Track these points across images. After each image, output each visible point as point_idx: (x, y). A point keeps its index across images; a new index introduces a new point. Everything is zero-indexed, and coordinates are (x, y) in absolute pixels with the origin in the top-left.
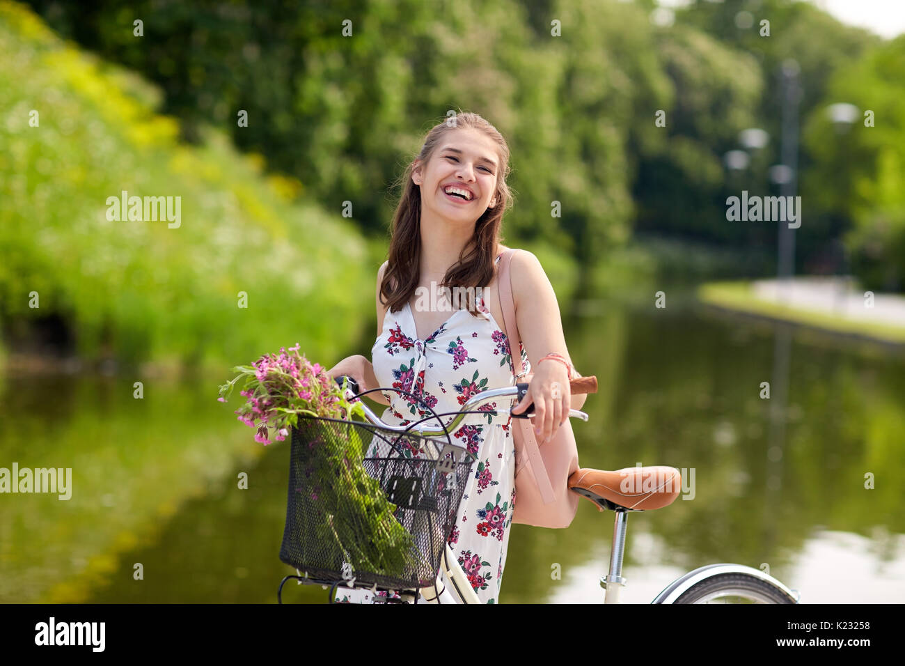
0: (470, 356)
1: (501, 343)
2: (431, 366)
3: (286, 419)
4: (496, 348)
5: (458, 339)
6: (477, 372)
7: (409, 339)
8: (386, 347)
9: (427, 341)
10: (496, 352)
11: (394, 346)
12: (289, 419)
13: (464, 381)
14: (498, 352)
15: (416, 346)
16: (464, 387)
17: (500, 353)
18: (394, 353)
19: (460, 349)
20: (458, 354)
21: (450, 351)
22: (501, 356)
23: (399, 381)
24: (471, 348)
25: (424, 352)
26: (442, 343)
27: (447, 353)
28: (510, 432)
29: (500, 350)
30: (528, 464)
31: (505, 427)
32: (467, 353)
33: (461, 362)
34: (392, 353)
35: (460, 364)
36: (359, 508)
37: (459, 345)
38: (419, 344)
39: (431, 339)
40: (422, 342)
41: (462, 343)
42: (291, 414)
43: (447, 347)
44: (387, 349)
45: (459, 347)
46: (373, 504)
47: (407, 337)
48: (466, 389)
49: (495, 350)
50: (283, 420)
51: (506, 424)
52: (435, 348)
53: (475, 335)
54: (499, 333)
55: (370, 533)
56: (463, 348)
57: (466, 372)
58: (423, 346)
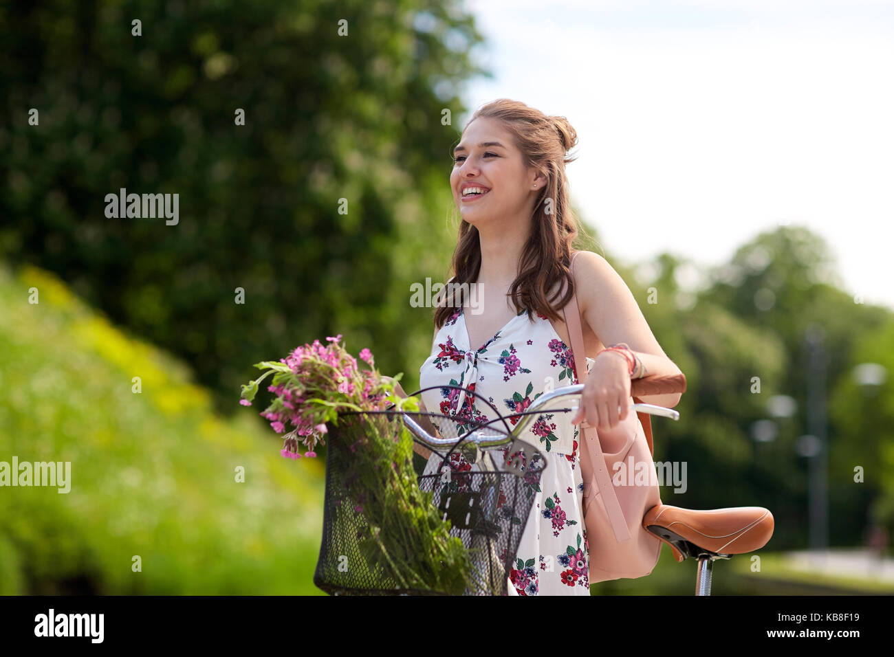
0: (523, 366)
1: (560, 353)
2: (482, 379)
3: (325, 413)
4: (554, 359)
5: (512, 348)
6: (530, 385)
7: (461, 351)
8: (434, 363)
9: (479, 351)
10: (554, 363)
11: (443, 360)
12: (328, 414)
13: (516, 395)
14: (556, 364)
15: (466, 357)
16: (517, 403)
17: (559, 365)
18: (443, 367)
19: (513, 358)
20: (510, 363)
21: (501, 361)
22: (560, 369)
23: (447, 399)
24: (524, 357)
25: (476, 363)
26: (494, 352)
27: (497, 363)
28: (577, 463)
29: (558, 361)
30: (598, 498)
31: (571, 458)
32: (519, 362)
33: (512, 373)
34: (440, 368)
35: (511, 375)
36: (409, 523)
37: (511, 354)
38: (469, 354)
39: (482, 350)
40: (473, 353)
41: (515, 352)
42: (331, 407)
43: (499, 356)
44: (436, 364)
45: (512, 356)
46: (426, 518)
47: (459, 349)
48: (519, 405)
49: (553, 361)
50: (321, 413)
51: (571, 454)
52: (486, 359)
53: (530, 342)
54: (558, 342)
55: (422, 550)
56: (515, 357)
57: (518, 384)
58: (473, 357)
